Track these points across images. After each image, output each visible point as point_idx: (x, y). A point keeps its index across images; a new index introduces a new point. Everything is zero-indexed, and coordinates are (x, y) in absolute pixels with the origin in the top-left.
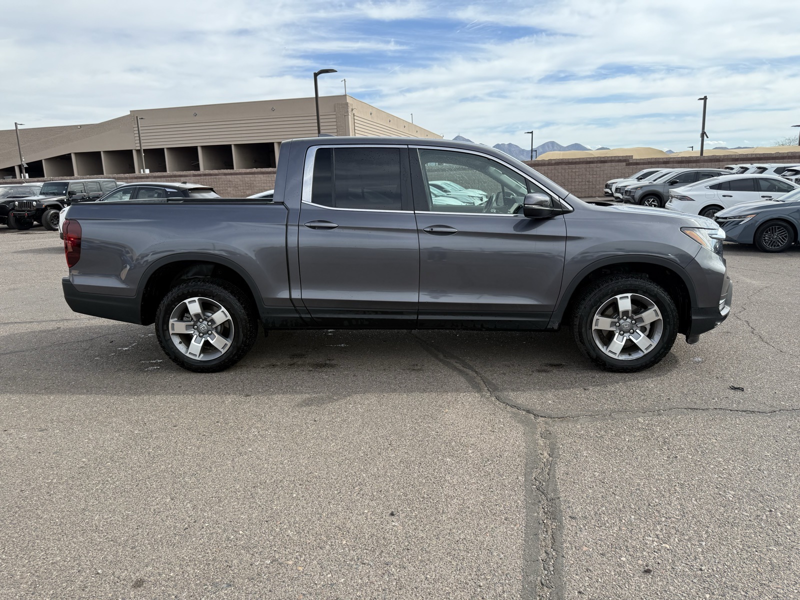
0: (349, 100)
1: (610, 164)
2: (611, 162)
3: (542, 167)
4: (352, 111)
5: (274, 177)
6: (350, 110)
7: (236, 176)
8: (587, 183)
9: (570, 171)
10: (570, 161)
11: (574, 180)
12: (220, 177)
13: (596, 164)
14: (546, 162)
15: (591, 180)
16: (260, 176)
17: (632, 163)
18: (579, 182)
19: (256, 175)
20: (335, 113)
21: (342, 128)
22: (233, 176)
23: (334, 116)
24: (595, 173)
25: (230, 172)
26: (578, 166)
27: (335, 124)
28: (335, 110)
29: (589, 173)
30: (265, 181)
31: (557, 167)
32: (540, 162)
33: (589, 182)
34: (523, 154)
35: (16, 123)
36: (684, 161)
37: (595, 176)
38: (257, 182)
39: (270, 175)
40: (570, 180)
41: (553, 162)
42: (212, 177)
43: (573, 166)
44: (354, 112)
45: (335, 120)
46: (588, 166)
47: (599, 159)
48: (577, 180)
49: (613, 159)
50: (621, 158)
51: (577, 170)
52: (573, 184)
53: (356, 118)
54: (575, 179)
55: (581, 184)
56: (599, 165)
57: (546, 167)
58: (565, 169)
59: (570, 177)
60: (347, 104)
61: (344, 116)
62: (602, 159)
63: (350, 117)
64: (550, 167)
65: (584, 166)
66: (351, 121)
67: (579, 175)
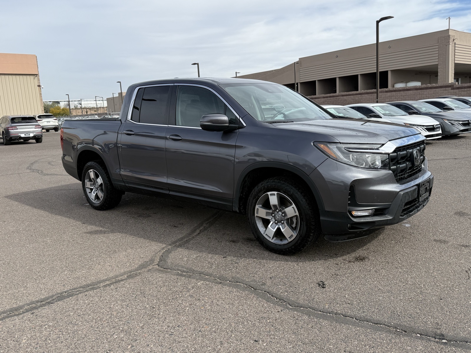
0: (451, 33)
4: (453, 41)
5: (375, 95)
6: (451, 40)
7: (349, 96)
12: (339, 97)
16: (365, 95)
19: (363, 95)
20: (438, 44)
21: (443, 55)
22: (347, 97)
23: (437, 47)
25: (346, 94)
27: (437, 52)
28: (438, 42)
30: (369, 99)
35: (236, 72)
38: (363, 100)
39: (372, 95)
42: (334, 98)
44: (455, 41)
45: (437, 49)
53: (456, 46)
60: (449, 36)
61: (445, 46)
63: (450, 46)
66: (452, 49)
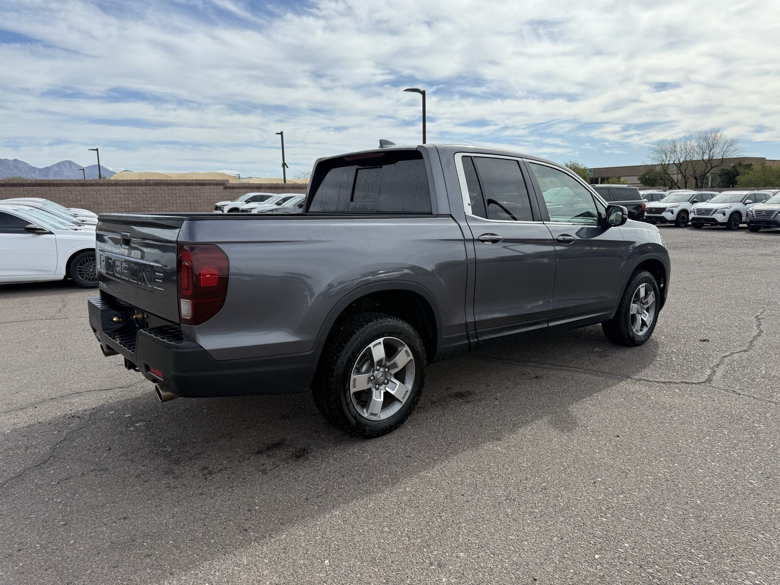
1: (208, 187)
2: (210, 185)
3: (140, 187)
8: (189, 205)
9: (170, 192)
10: (169, 182)
11: (175, 202)
13: (195, 187)
14: (144, 182)
15: (192, 202)
17: (229, 187)
18: (181, 204)
24: (195, 195)
26: (177, 188)
29: (189, 195)
31: (156, 187)
32: (137, 182)
33: (190, 203)
34: (34, 172)
36: (273, 187)
37: (195, 198)
40: (171, 201)
41: (151, 182)
43: (173, 187)
46: (187, 187)
47: (198, 182)
48: (178, 201)
49: (211, 182)
50: (218, 182)
51: (177, 192)
52: (175, 205)
54: (176, 200)
55: (182, 205)
56: (199, 187)
57: (144, 187)
58: (164, 190)
59: (171, 199)
62: (201, 182)
64: (148, 187)
65: (183, 187)
67: (179, 197)
